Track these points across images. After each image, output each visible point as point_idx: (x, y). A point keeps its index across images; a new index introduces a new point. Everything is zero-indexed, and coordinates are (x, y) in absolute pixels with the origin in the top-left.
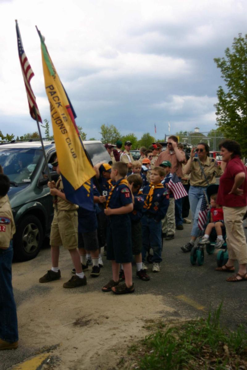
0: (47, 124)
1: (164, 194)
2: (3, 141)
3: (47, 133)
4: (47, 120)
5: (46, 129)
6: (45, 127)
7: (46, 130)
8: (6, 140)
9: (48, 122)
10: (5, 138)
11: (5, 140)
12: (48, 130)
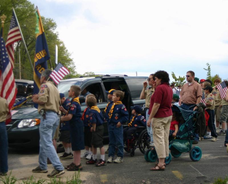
0: (209, 67)
1: (123, 108)
2: (176, 82)
3: (209, 75)
4: (209, 64)
5: (208, 71)
6: (207, 70)
7: (208, 73)
8: (179, 81)
9: (209, 65)
10: (178, 79)
11: (177, 81)
12: (209, 72)
